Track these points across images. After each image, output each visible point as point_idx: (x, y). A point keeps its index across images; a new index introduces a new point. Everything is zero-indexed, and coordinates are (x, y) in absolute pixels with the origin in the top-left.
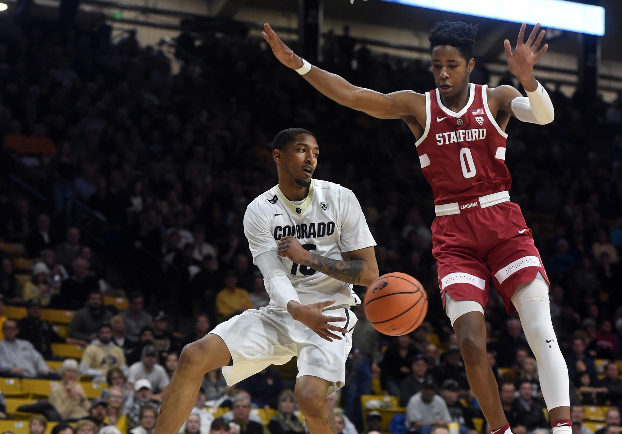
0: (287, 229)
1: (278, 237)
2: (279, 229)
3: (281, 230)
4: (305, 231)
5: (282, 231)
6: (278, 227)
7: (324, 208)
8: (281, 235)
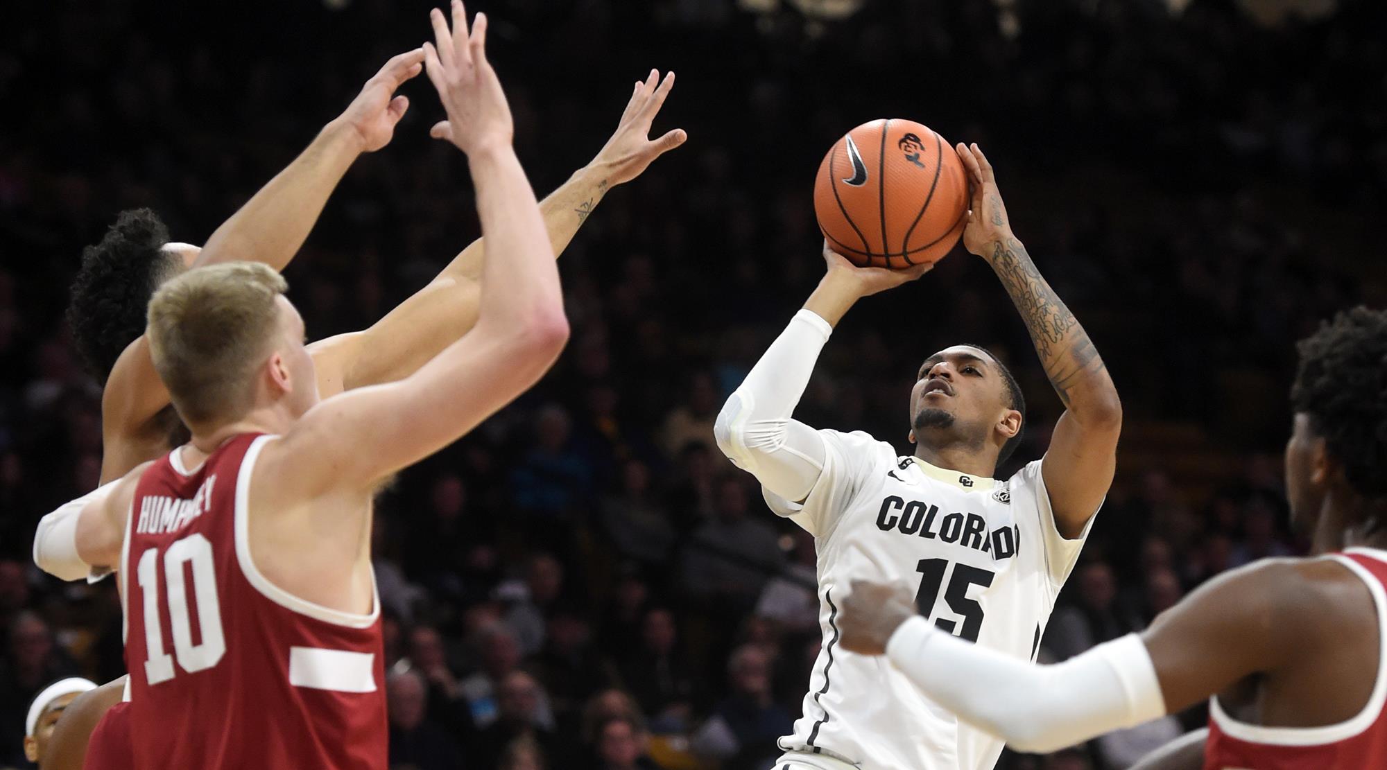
0: (916, 509)
1: (887, 522)
2: (893, 504)
3: (899, 506)
4: (977, 532)
5: (900, 508)
6: (892, 498)
7: (1005, 499)
8: (897, 518)
